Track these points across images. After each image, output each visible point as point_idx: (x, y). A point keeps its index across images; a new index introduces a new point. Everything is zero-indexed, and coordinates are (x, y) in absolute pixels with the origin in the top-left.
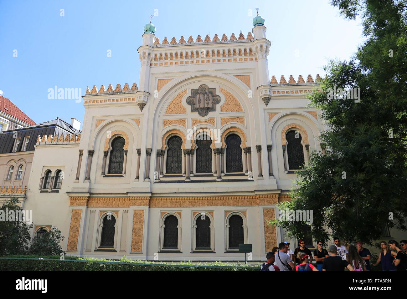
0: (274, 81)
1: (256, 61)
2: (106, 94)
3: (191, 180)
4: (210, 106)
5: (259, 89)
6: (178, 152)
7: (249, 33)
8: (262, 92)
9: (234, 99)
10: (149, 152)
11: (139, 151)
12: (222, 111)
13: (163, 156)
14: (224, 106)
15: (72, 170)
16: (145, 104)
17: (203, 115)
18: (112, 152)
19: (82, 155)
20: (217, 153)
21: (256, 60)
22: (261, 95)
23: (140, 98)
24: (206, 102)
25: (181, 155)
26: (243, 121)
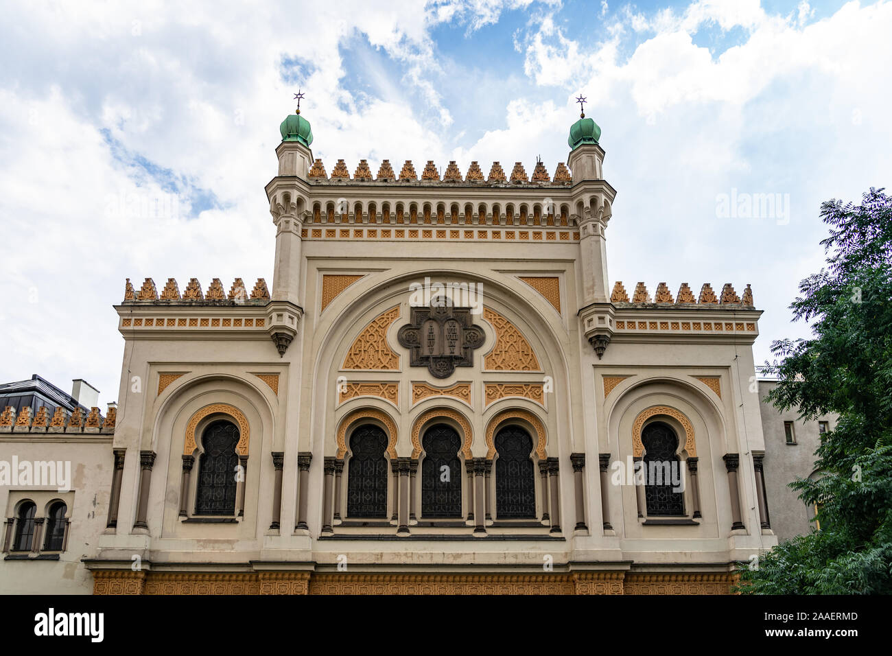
0: (620, 297)
1: (577, 241)
2: (182, 304)
3: (412, 535)
4: (457, 352)
5: (583, 315)
6: (376, 465)
7: (561, 165)
8: (590, 321)
9: (519, 338)
10: (304, 462)
11: (278, 460)
12: (487, 367)
13: (339, 474)
14: (494, 353)
15: (94, 503)
16: (292, 339)
17: (441, 374)
18: (203, 459)
19: (123, 463)
20: (477, 470)
21: (575, 238)
22: (587, 329)
23: (278, 320)
24: (447, 343)
25: (385, 472)
26: (540, 394)
